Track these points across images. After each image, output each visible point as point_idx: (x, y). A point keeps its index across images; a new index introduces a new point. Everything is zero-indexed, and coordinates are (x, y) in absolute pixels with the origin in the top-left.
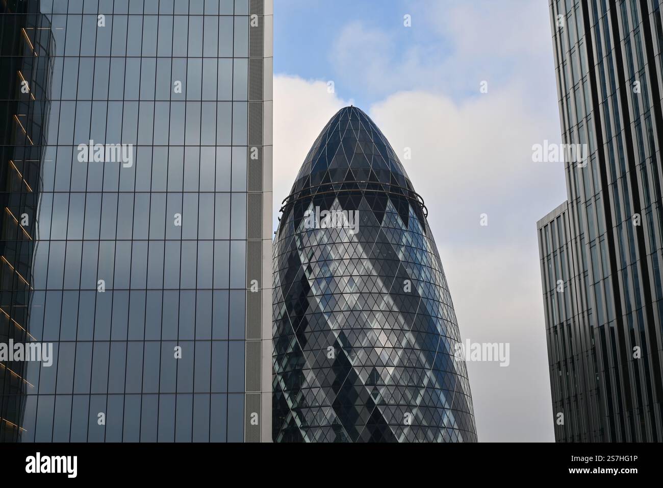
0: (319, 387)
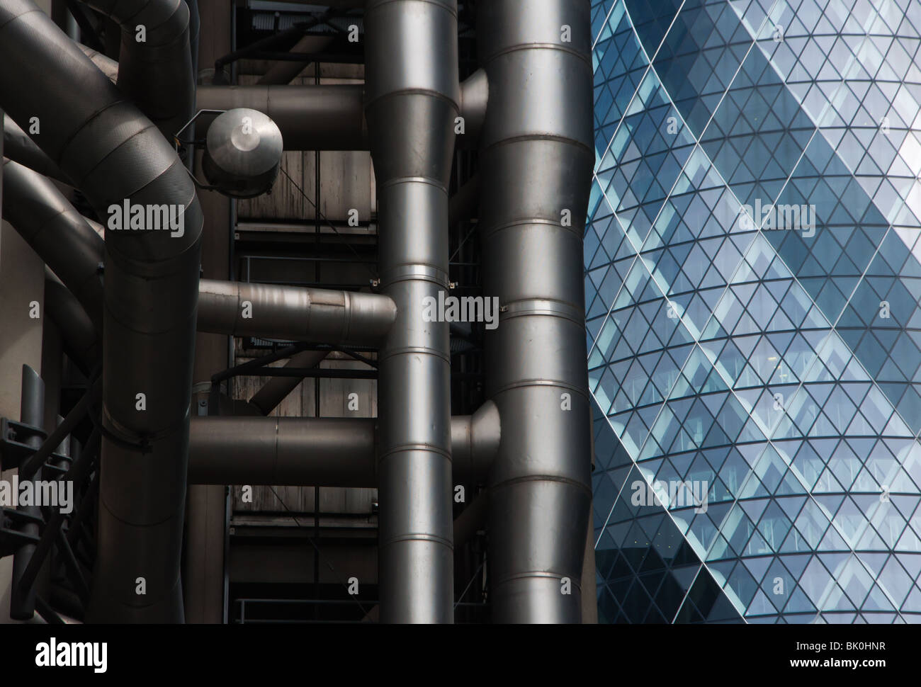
0: (735, 390)
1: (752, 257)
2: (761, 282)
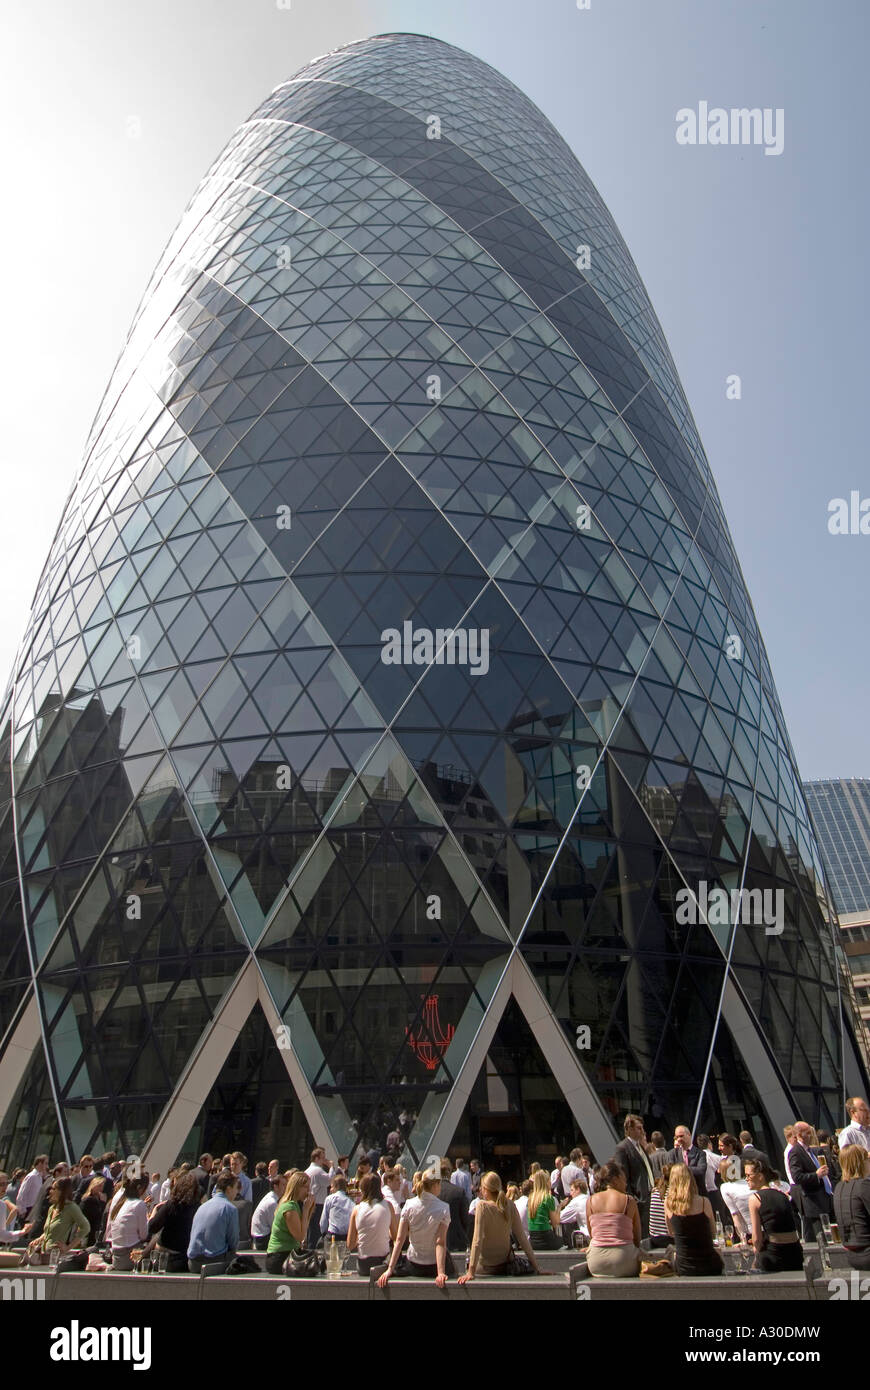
1: (275, 617)
2: (282, 651)
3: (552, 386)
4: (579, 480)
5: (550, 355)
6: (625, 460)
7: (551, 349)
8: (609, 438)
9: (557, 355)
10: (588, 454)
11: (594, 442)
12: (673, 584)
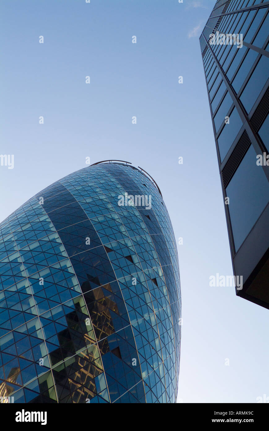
3: (137, 295)
4: (134, 326)
5: (140, 286)
6: (151, 327)
7: (141, 284)
8: (148, 318)
9: (143, 287)
10: (140, 321)
11: (143, 317)
12: (151, 372)
